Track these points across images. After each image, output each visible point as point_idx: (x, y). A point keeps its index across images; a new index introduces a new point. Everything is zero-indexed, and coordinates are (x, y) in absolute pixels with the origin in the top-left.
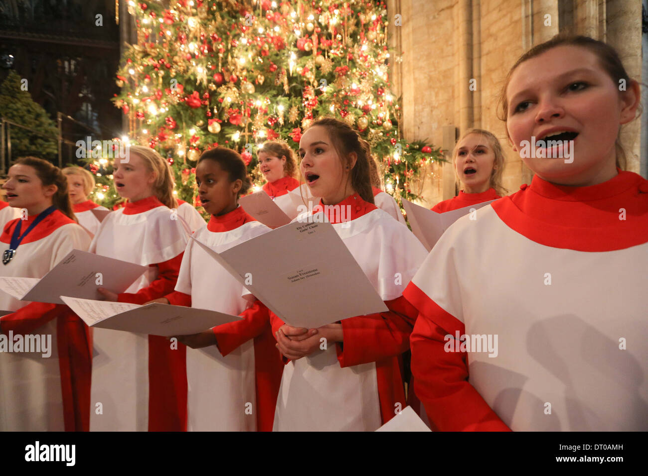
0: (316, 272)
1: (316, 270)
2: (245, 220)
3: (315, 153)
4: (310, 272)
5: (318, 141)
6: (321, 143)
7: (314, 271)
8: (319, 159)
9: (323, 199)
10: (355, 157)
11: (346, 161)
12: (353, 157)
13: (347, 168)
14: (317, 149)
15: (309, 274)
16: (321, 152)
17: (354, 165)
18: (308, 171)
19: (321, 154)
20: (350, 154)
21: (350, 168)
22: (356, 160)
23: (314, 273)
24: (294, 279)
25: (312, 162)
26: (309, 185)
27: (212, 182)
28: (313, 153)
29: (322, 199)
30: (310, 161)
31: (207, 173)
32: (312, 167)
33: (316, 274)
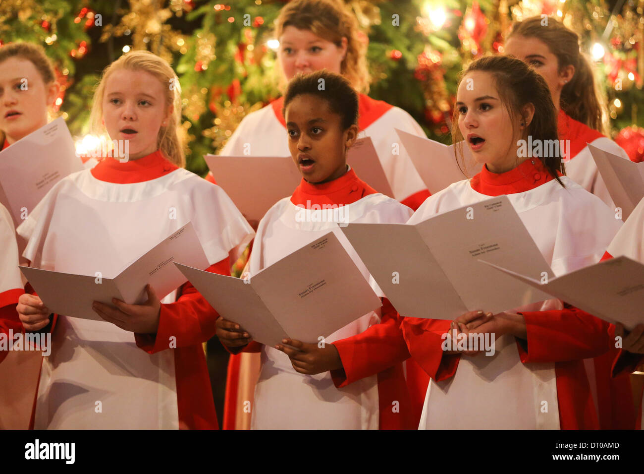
0: (496, 247)
1: (497, 245)
2: (363, 192)
3: (480, 109)
4: (491, 246)
5: (483, 95)
6: (487, 97)
7: (494, 245)
8: (486, 118)
9: (488, 164)
10: (532, 111)
11: (520, 116)
12: (529, 110)
13: (522, 125)
14: (483, 105)
15: (489, 249)
16: (487, 108)
17: (531, 119)
18: (472, 133)
19: (488, 110)
20: (526, 106)
21: (526, 124)
22: (534, 113)
23: (493, 248)
24: (475, 253)
25: (477, 122)
26: (473, 148)
27: (319, 131)
28: (478, 110)
29: (486, 165)
30: (474, 120)
31: (312, 118)
32: (477, 127)
33: (496, 249)
